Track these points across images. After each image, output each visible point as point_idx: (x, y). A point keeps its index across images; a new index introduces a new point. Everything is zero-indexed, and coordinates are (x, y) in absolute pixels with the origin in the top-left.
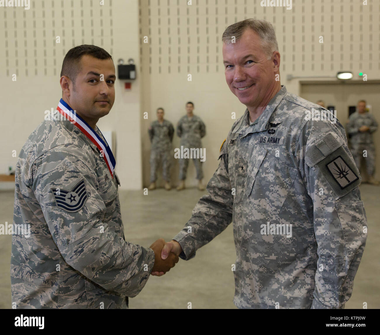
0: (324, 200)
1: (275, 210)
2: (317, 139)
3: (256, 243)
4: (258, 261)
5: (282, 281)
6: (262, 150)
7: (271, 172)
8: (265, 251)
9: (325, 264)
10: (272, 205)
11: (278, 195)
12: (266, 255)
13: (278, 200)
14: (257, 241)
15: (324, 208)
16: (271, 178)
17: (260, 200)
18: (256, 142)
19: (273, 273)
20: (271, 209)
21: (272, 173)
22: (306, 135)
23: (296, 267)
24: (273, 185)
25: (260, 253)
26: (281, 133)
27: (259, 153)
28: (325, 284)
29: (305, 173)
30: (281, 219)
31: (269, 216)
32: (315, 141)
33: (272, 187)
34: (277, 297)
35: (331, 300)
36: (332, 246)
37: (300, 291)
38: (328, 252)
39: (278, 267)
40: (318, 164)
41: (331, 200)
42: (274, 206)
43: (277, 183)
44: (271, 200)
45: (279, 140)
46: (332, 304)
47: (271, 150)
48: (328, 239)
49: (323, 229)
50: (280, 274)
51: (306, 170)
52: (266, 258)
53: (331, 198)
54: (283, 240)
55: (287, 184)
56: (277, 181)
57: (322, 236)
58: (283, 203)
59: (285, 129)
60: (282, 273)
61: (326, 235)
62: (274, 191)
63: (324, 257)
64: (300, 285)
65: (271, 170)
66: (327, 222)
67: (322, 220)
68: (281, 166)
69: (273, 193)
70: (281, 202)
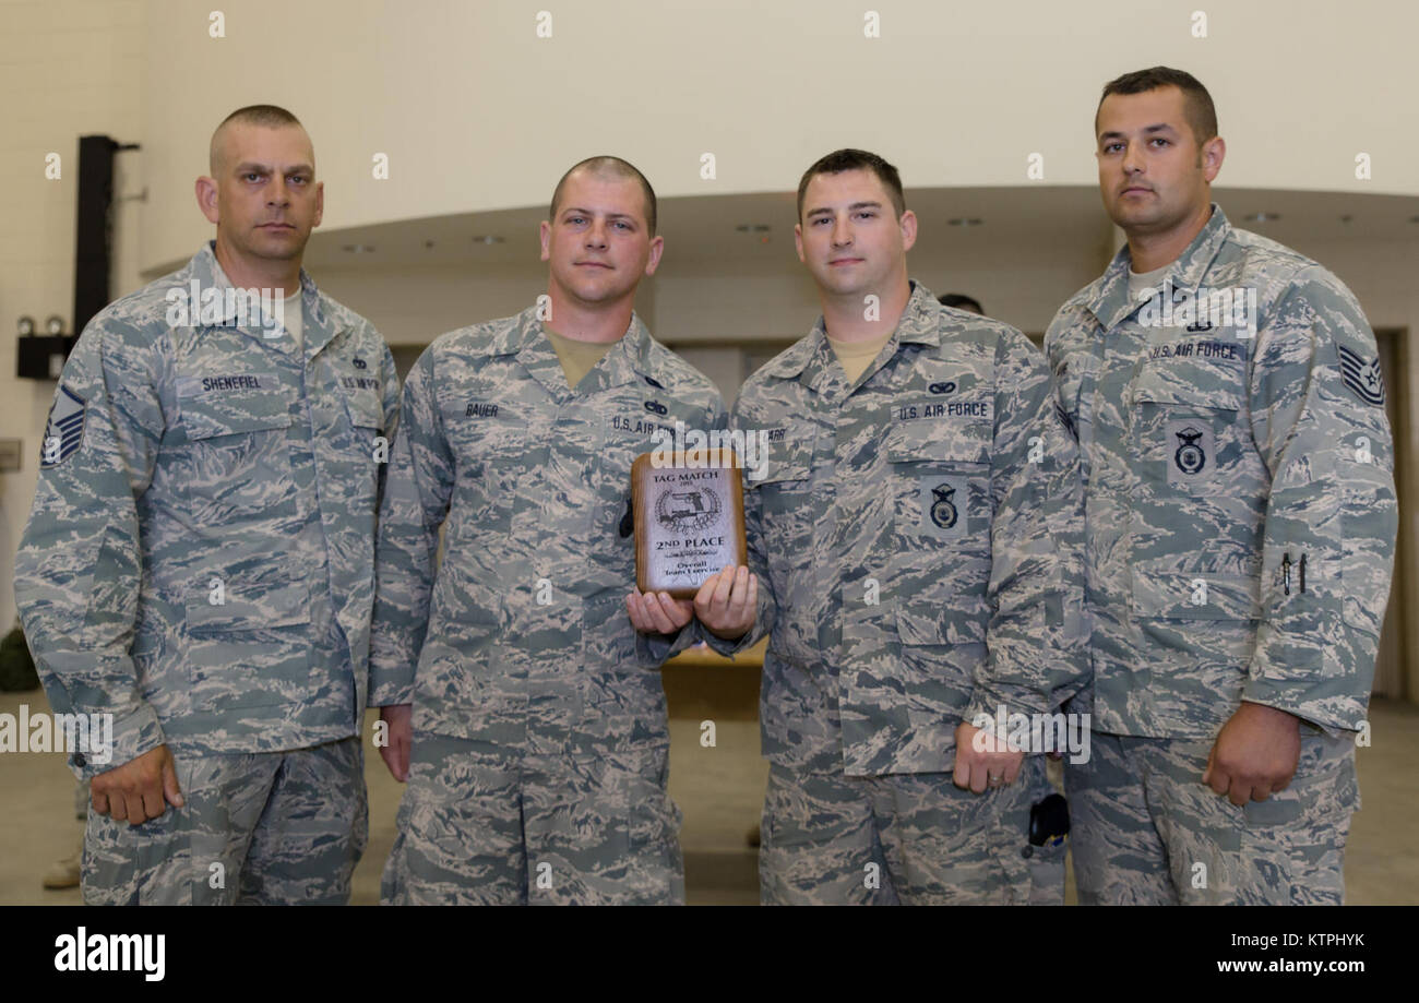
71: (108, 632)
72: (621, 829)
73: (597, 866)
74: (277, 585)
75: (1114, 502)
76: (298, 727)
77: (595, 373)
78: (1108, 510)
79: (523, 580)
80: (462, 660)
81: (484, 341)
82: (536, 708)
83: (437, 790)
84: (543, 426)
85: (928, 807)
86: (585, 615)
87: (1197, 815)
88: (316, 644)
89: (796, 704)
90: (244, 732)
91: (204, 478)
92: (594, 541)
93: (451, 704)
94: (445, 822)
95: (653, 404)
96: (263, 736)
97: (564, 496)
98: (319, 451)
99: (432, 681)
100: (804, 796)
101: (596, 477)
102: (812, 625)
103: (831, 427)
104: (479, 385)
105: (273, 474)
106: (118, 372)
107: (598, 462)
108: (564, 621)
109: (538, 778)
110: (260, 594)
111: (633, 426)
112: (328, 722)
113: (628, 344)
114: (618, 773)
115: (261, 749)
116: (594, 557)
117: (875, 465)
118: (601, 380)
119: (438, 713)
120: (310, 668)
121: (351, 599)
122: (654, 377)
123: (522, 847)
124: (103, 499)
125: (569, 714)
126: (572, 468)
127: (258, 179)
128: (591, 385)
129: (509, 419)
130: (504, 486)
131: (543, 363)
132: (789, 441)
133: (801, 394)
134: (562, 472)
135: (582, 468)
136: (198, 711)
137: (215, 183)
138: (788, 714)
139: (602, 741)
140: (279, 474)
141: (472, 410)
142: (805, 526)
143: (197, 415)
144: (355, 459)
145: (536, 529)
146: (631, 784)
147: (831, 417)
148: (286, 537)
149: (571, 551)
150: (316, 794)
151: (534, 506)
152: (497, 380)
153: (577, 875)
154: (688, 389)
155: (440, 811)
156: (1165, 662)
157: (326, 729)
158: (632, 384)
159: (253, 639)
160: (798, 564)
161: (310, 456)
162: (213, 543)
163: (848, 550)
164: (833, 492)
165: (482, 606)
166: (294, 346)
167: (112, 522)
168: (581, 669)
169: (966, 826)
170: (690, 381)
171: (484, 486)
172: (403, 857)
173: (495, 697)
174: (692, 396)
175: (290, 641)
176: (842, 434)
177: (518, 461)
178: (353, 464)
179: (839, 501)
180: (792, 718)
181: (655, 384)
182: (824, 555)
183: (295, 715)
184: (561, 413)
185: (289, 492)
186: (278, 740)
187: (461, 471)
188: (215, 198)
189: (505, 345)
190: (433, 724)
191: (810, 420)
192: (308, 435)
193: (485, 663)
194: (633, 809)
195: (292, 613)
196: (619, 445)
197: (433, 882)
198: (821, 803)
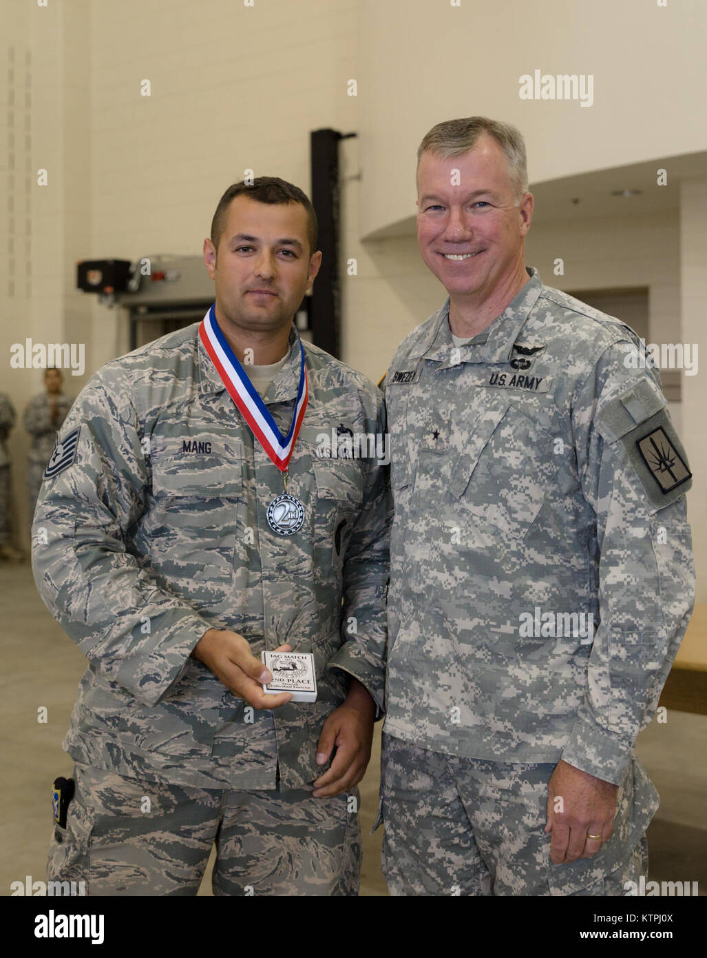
0: (628, 512)
1: (517, 530)
2: (621, 389)
3: (473, 596)
4: (475, 637)
5: (525, 682)
6: (495, 399)
7: (517, 448)
8: (492, 613)
9: (619, 645)
10: (511, 517)
11: (527, 498)
12: (494, 623)
13: (525, 509)
14: (475, 592)
15: (627, 529)
16: (513, 460)
17: (486, 507)
18: (479, 383)
19: (504, 663)
20: (509, 526)
21: (519, 450)
22: (600, 378)
23: (555, 652)
24: (516, 476)
25: (480, 618)
26: (544, 370)
27: (488, 405)
28: (612, 687)
29: (591, 455)
30: (529, 549)
31: (503, 542)
32: (618, 391)
33: (515, 479)
34: (516, 715)
35: (621, 721)
36: (640, 607)
37: (565, 701)
38: (629, 620)
39: (517, 651)
40: (623, 438)
41: (643, 513)
42: (515, 520)
43: (526, 472)
44: (510, 507)
45: (538, 383)
46: (625, 730)
47: (519, 402)
48: (632, 593)
49: (623, 572)
50: (520, 668)
51: (593, 449)
52: (492, 629)
53: (642, 510)
54: (531, 593)
55: (544, 474)
56: (528, 468)
57: (620, 585)
58: (535, 514)
59: (555, 361)
60: (523, 665)
61: (629, 583)
62: (519, 487)
63: (619, 630)
64: (565, 690)
65: (515, 444)
66: (632, 558)
67: (622, 553)
68: (538, 435)
69: (515, 493)
70: (532, 514)
75: (293, 585)
78: (289, 592)
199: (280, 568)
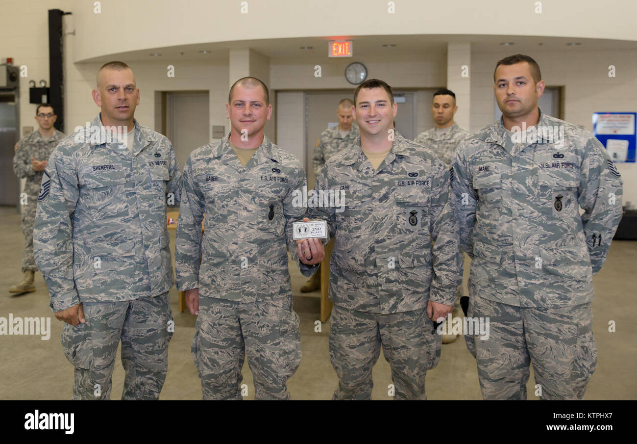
71: (63, 258)
72: (277, 328)
73: (269, 341)
74: (123, 242)
75: (528, 223)
76: (131, 293)
77: (252, 160)
78: (525, 226)
79: (234, 240)
80: (216, 270)
81: (208, 152)
82: (244, 286)
83: (209, 316)
84: (235, 182)
85: (401, 320)
86: (259, 251)
87: (558, 335)
88: (137, 263)
89: (351, 286)
90: (111, 294)
91: (94, 203)
92: (259, 223)
93: (214, 286)
94: (213, 327)
95: (275, 169)
96: (118, 296)
97: (246, 208)
98: (138, 191)
99: (206, 278)
100: (353, 317)
101: (257, 199)
102: (362, 258)
103: (368, 186)
104: (209, 169)
105: (120, 200)
106: (61, 165)
107: (257, 194)
108: (251, 254)
109: (244, 312)
110: (117, 245)
111: (268, 178)
112: (143, 291)
113: (264, 147)
114: (274, 308)
115: (117, 300)
116: (259, 229)
117: (388, 201)
118: (255, 162)
119: (209, 289)
120: (135, 271)
121: (151, 245)
122: (274, 159)
123: (241, 335)
124: (58, 212)
125: (256, 287)
126: (248, 197)
127: (115, 90)
128: (251, 164)
129: (222, 181)
130: (223, 206)
131: (232, 159)
132: (351, 190)
133: (354, 172)
134: (244, 199)
135: (251, 197)
136: (95, 286)
137: (99, 92)
138: (347, 289)
139: (268, 296)
140: (122, 200)
141: (208, 179)
142: (358, 222)
143: (91, 180)
144: (153, 193)
145: (236, 221)
146: (279, 312)
147: (369, 181)
148: (125, 224)
149: (251, 228)
150: (145, 314)
151: (235, 213)
152: (216, 166)
153: (262, 345)
154: (287, 161)
155: (210, 323)
156: (550, 279)
157: (142, 293)
158: (267, 162)
159: (115, 260)
160: (355, 236)
161: (134, 193)
162: (99, 227)
163: (378, 232)
164: (372, 210)
165: (220, 250)
166: (128, 152)
167: (62, 220)
168: (259, 270)
169: (415, 325)
170: (288, 158)
171: (215, 206)
172: (199, 339)
173: (229, 283)
174: (288, 164)
175: (129, 261)
176: (375, 189)
177: (227, 197)
178: (153, 195)
179: (373, 213)
180: (349, 291)
181: (275, 161)
182: (367, 233)
183: (130, 288)
184: (241, 176)
185: (126, 207)
186: (123, 297)
187: (207, 201)
188: (99, 98)
189: (217, 153)
190: (208, 294)
191: (359, 183)
192: (133, 185)
193: (224, 271)
194: (281, 321)
195: (129, 251)
196: (264, 187)
197: (209, 348)
198: (360, 319)
199: (521, 215)
